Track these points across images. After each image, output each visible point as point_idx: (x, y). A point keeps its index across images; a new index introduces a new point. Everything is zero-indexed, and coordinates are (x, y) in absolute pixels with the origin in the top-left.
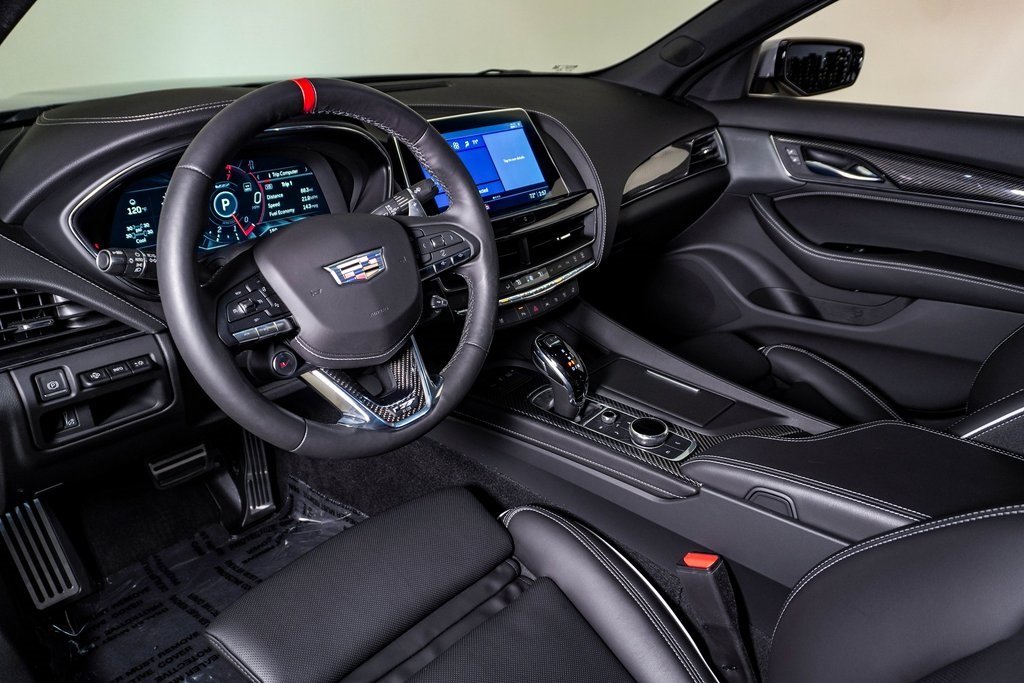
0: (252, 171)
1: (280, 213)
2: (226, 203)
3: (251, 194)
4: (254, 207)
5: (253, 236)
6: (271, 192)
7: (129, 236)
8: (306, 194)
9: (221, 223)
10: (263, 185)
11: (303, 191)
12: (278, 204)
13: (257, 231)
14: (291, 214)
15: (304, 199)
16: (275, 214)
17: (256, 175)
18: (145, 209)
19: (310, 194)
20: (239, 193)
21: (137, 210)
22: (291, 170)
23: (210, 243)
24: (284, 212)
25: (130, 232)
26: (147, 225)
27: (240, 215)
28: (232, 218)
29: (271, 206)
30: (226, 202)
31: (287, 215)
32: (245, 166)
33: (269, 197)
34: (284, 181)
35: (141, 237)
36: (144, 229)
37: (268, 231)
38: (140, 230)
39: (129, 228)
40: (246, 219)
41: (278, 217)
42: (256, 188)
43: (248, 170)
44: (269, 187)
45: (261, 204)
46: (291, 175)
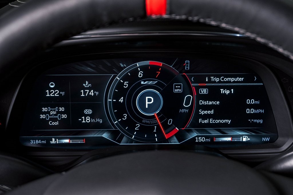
0: (187, 72)
1: (212, 121)
2: (149, 101)
3: (181, 96)
4: (183, 111)
5: (175, 141)
6: (205, 97)
7: (42, 116)
8: (251, 106)
9: (140, 121)
10: (197, 88)
11: (248, 102)
12: (212, 112)
13: (180, 136)
14: (225, 125)
15: (248, 111)
16: (206, 121)
17: (190, 77)
18: (63, 93)
19: (255, 107)
20: (167, 93)
21: (56, 93)
22: (235, 77)
23: (124, 139)
24: (218, 121)
25: (45, 113)
26: (62, 109)
27: (164, 114)
28: (153, 117)
29: (202, 113)
30: (150, 100)
31: (220, 125)
32: (180, 66)
33: (202, 103)
34: (225, 88)
35: (55, 120)
36: (58, 112)
37: (194, 139)
38: (54, 113)
39: (44, 109)
40: (170, 121)
41: (209, 125)
42: (188, 90)
43: (182, 69)
44: (204, 91)
45: (191, 108)
46: (234, 82)
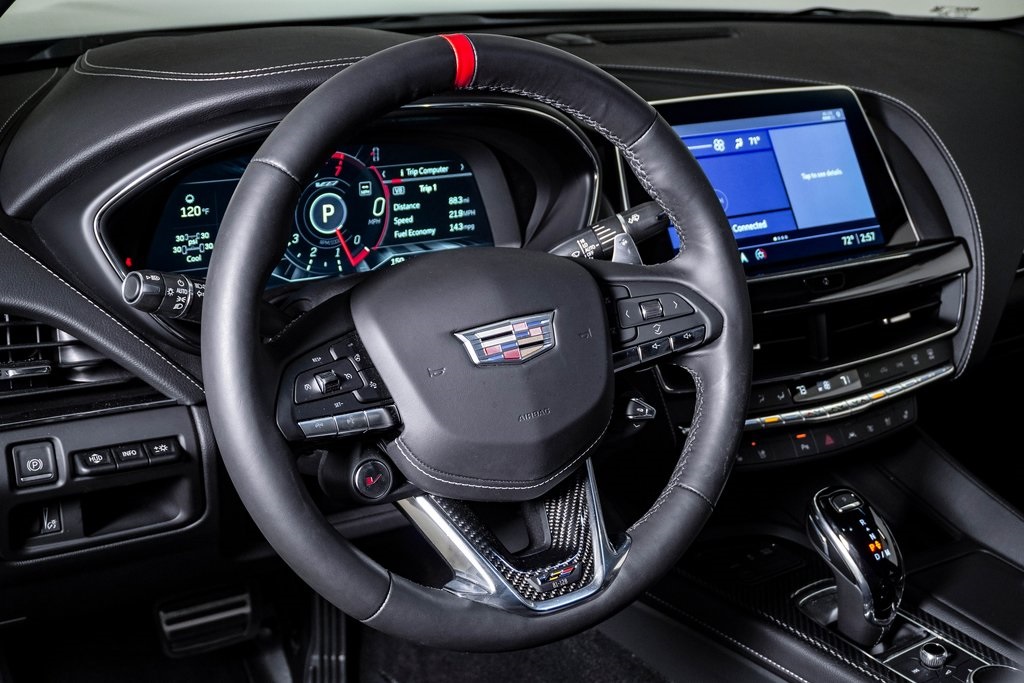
0: (376, 164)
1: (411, 233)
2: (328, 212)
3: (369, 200)
4: (372, 222)
5: (364, 267)
6: (401, 200)
7: (177, 250)
8: (457, 207)
9: (317, 242)
10: (390, 186)
11: (453, 201)
12: (410, 220)
13: (371, 259)
14: (429, 237)
15: (453, 214)
16: (403, 235)
17: (381, 171)
18: (206, 211)
19: (464, 207)
20: (351, 196)
21: (196, 211)
22: (437, 166)
23: (296, 272)
24: (419, 233)
25: (180, 244)
26: (205, 235)
27: (350, 229)
28: (334, 235)
29: (398, 222)
30: (328, 210)
31: (422, 238)
32: (366, 157)
33: (398, 207)
34: (425, 183)
35: (195, 253)
36: (200, 241)
37: (389, 262)
38: (195, 242)
39: (180, 238)
40: (357, 240)
41: (408, 239)
42: (378, 190)
43: (370, 162)
44: (399, 191)
45: (383, 218)
46: (437, 174)
